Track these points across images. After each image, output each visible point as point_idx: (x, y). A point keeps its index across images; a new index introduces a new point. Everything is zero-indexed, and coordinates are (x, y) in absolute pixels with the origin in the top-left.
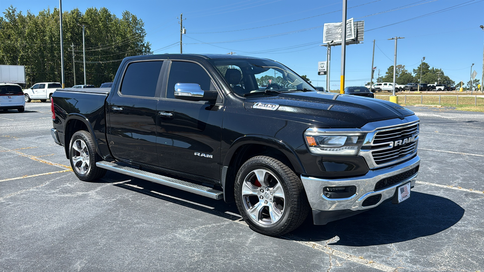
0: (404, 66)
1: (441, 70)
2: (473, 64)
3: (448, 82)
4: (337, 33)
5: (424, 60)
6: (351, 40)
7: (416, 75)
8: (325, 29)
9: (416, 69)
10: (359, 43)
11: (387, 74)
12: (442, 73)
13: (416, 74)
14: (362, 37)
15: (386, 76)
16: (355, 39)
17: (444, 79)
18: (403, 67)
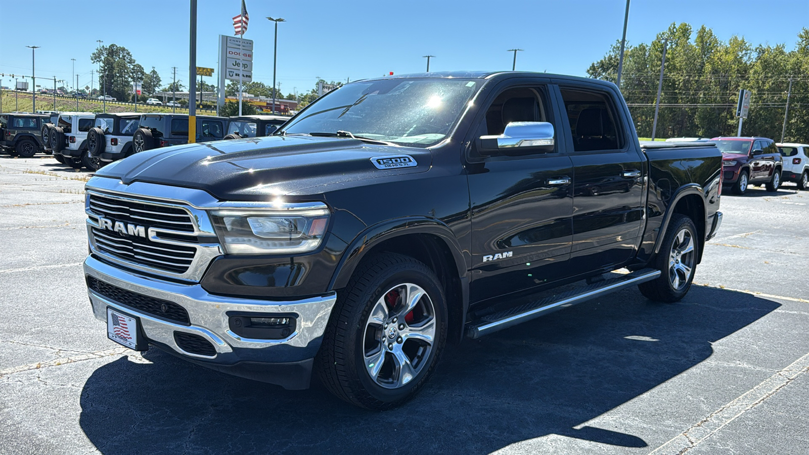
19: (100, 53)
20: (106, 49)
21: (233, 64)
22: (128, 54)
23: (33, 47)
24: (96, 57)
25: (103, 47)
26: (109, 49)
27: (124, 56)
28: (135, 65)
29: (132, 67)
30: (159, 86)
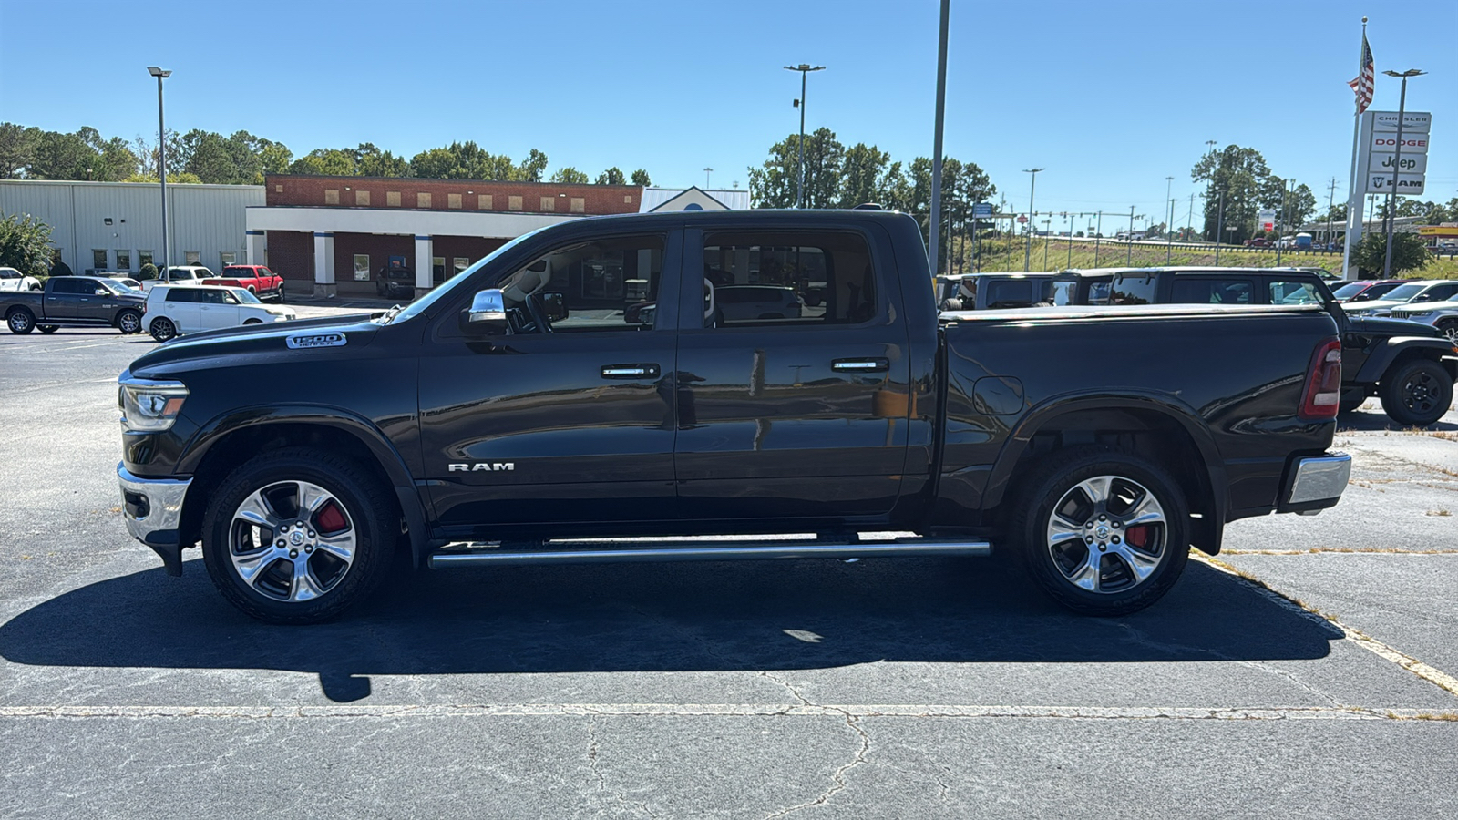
19: (1209, 163)
20: (1220, 155)
21: (1384, 163)
22: (1259, 159)
23: (1034, 171)
24: (1200, 171)
25: (1215, 151)
26: (1224, 154)
27: (1250, 165)
28: (1268, 179)
29: (1263, 182)
30: (1312, 212)
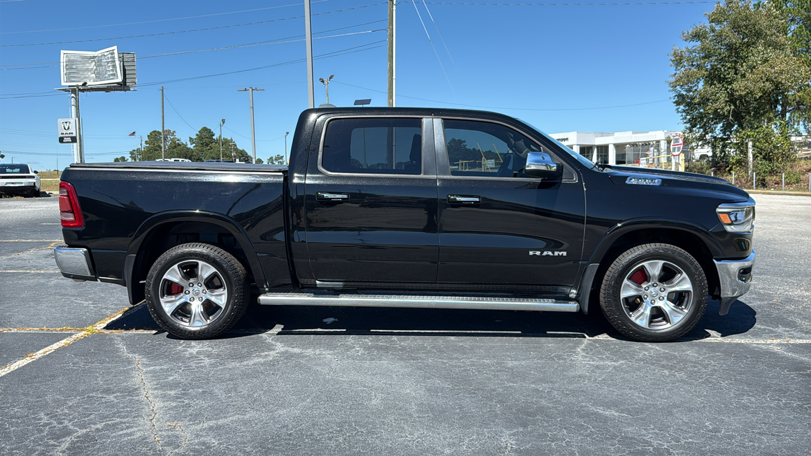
0: (175, 131)
1: (232, 140)
2: (288, 133)
3: (245, 159)
4: (88, 70)
5: (224, 123)
6: (116, 85)
7: (194, 147)
8: (63, 59)
9: (194, 137)
10: (129, 90)
11: (147, 144)
12: (235, 145)
13: (194, 145)
14: (133, 80)
15: (146, 147)
16: (122, 83)
17: (240, 155)
18: (173, 133)
